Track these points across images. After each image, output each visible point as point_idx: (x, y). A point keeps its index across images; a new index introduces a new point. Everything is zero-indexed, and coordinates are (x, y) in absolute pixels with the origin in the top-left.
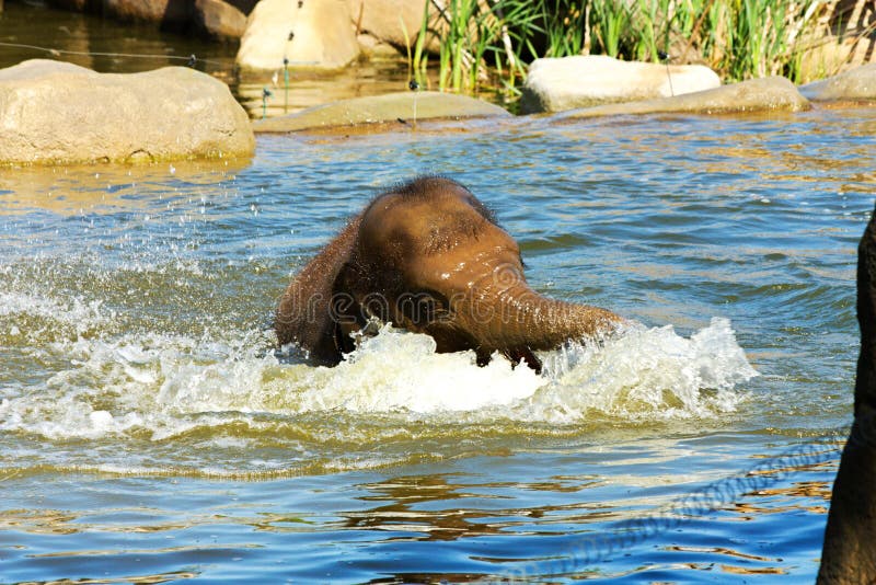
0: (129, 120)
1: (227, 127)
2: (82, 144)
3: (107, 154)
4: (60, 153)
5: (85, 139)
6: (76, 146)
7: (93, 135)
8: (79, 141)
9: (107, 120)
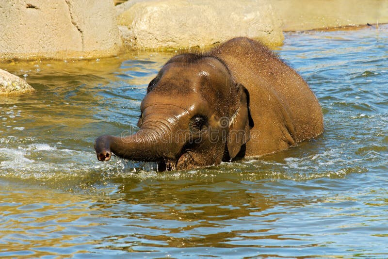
0: (212, 25)
1: (268, 29)
2: (184, 38)
3: (198, 44)
4: (171, 44)
5: (186, 36)
6: (181, 40)
7: (191, 34)
8: (182, 37)
9: (198, 25)
